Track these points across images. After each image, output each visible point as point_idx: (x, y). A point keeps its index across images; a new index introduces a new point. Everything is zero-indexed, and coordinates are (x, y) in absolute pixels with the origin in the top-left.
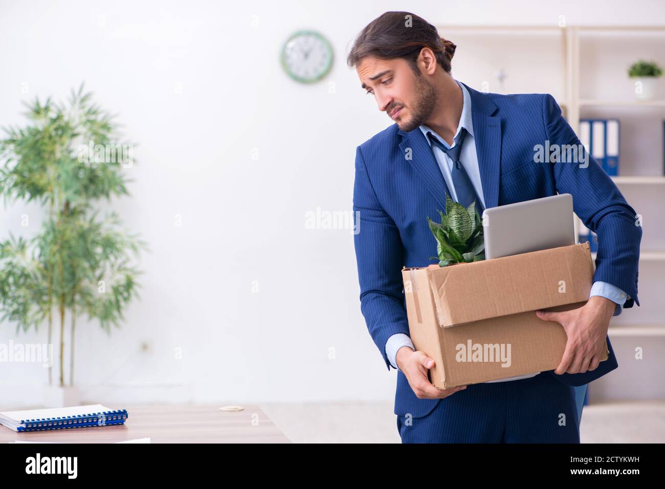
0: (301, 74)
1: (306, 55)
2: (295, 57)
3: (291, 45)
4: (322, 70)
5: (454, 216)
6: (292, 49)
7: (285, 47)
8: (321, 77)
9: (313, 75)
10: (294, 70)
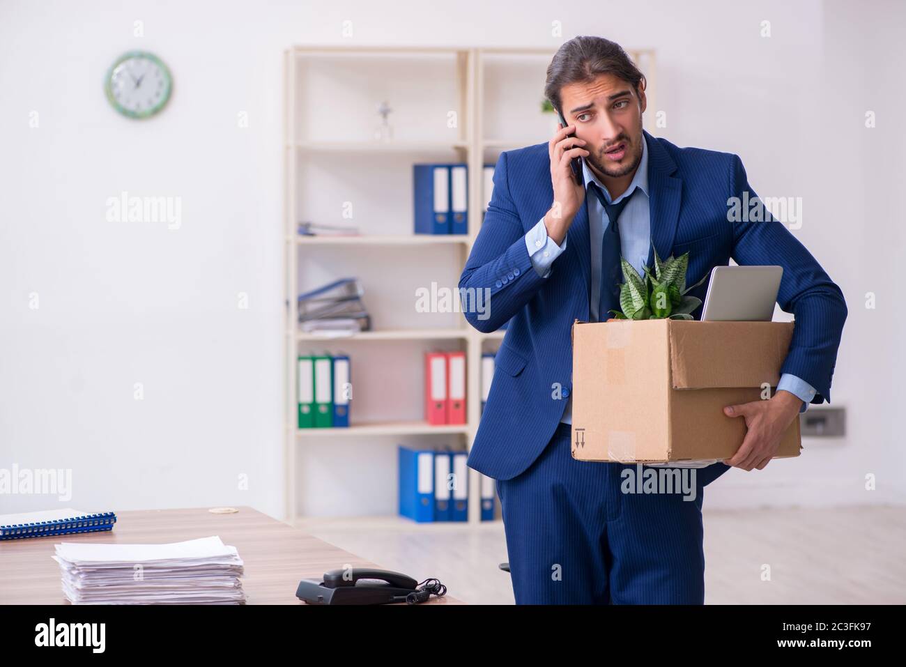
0: (132, 106)
1: (138, 84)
2: (123, 85)
3: (117, 71)
4: (157, 101)
5: (672, 269)
6: (119, 75)
7: (110, 74)
8: (156, 111)
9: (146, 108)
10: (122, 102)
